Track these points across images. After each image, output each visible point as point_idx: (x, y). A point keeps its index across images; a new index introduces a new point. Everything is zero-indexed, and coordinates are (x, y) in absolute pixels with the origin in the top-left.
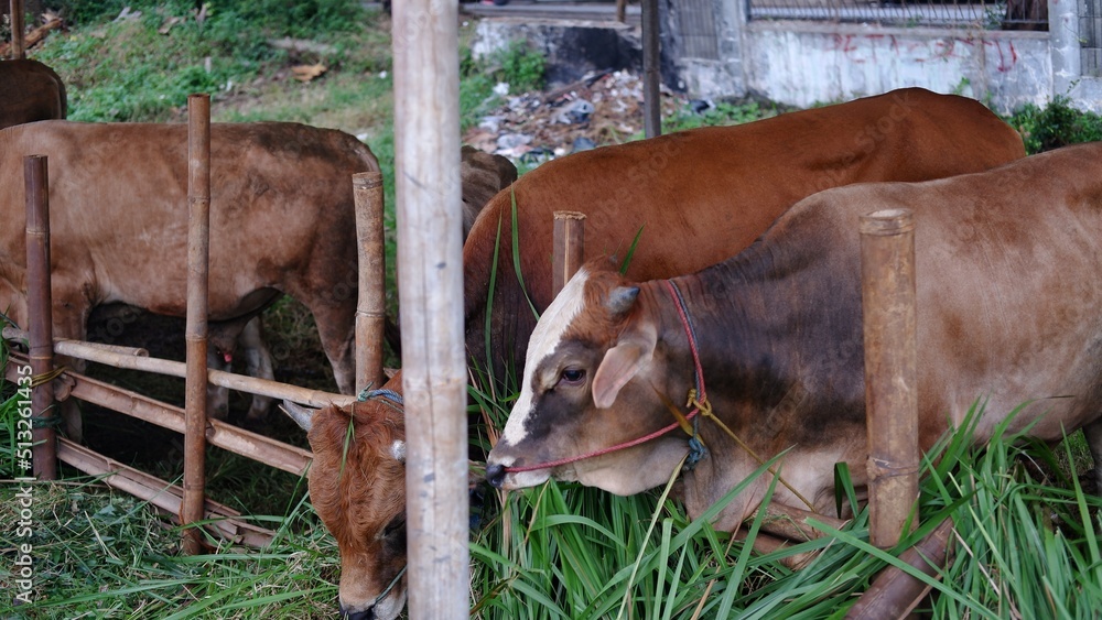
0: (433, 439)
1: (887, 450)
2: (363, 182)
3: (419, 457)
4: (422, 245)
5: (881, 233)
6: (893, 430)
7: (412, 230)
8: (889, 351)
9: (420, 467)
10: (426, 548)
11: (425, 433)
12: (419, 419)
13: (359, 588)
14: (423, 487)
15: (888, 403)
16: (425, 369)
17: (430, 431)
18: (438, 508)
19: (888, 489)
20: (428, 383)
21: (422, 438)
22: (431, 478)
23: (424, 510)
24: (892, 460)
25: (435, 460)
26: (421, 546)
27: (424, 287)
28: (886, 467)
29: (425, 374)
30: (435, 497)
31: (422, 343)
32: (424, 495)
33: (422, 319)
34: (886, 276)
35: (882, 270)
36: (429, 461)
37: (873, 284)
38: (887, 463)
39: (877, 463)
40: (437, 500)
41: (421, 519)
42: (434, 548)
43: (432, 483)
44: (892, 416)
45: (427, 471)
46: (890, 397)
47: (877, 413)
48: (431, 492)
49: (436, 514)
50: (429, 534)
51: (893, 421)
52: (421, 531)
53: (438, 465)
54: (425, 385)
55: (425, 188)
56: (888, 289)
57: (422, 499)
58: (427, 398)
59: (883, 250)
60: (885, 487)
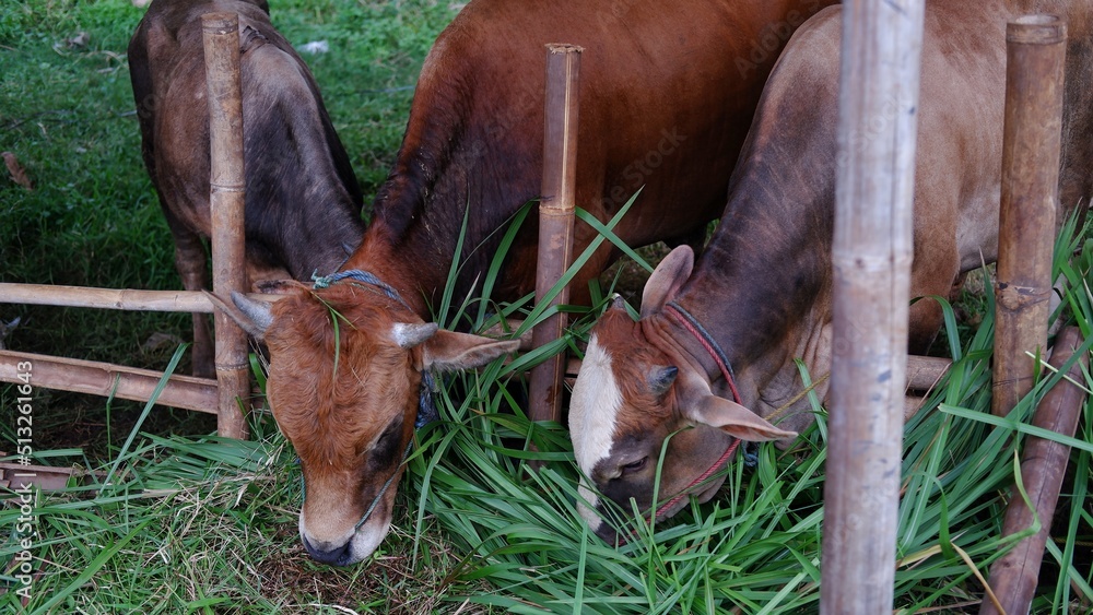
0: (892, 329)
1: (1032, 276)
2: (222, 25)
3: (872, 353)
4: (897, 87)
5: (1046, 41)
6: (1040, 255)
7: (884, 69)
8: (1043, 169)
9: (873, 365)
10: (875, 462)
11: (882, 322)
12: (875, 306)
13: (337, 515)
14: (877, 389)
15: (1038, 225)
16: (888, 243)
17: (889, 319)
18: (893, 411)
19: (1030, 317)
20: (892, 259)
21: (878, 330)
22: (886, 376)
23: (876, 417)
24: (1036, 285)
25: (891, 356)
26: (869, 460)
27: (895, 140)
28: (1031, 294)
29: (888, 249)
30: (890, 399)
31: (887, 210)
32: (877, 398)
33: (889, 180)
34: (1047, 89)
35: (1043, 82)
36: (886, 355)
37: (1030, 99)
38: (1032, 289)
39: (1021, 291)
40: (892, 402)
41: (871, 428)
42: (884, 461)
43: (887, 383)
44: (1041, 239)
45: (882, 369)
46: (1040, 219)
47: (1025, 237)
48: (885, 394)
49: (889, 420)
50: (880, 445)
51: (1041, 244)
52: (870, 442)
53: (895, 359)
54: (887, 263)
55: (905, 13)
56: (1047, 103)
57: (874, 403)
58: (889, 279)
59: (1047, 60)
60: (1027, 316)
